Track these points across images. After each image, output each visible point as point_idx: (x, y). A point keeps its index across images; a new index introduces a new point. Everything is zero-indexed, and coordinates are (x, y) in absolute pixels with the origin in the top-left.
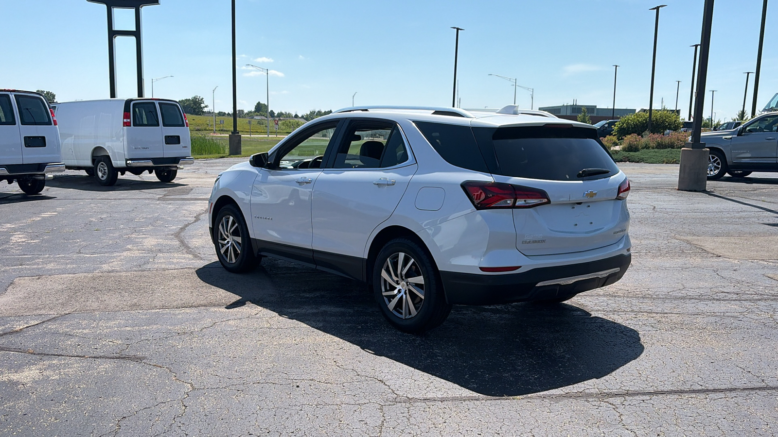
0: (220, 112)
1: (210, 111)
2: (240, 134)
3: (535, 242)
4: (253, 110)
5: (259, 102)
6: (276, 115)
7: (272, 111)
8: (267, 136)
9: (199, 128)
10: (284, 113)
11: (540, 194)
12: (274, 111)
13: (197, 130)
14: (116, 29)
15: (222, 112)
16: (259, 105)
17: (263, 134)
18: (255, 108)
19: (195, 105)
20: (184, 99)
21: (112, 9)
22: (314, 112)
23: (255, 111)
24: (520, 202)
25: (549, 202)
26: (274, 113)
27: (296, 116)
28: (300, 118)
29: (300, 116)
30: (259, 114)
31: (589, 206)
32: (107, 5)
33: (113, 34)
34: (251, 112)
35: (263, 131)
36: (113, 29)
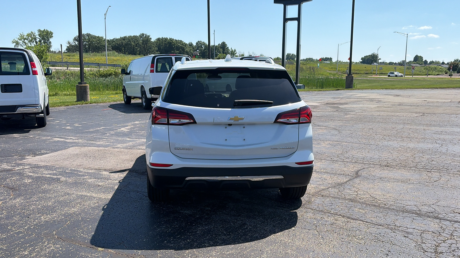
0: (390, 62)
1: (384, 62)
2: (353, 76)
3: (183, 149)
4: (412, 60)
5: (417, 55)
6: (428, 63)
7: (426, 60)
8: (412, 77)
9: (367, 72)
10: (435, 62)
11: (189, 116)
12: (427, 60)
13: (365, 74)
14: (288, 18)
15: (392, 62)
16: (417, 57)
17: (409, 75)
18: (414, 59)
19: (373, 58)
20: (368, 55)
21: (286, 6)
22: (458, 60)
23: (414, 61)
24: (172, 121)
25: (195, 122)
26: (427, 62)
27: (443, 63)
28: (446, 64)
29: (446, 63)
30: (416, 63)
31: (244, 127)
32: (284, 4)
33: (286, 20)
34: (411, 62)
35: (409, 74)
36: (286, 18)
